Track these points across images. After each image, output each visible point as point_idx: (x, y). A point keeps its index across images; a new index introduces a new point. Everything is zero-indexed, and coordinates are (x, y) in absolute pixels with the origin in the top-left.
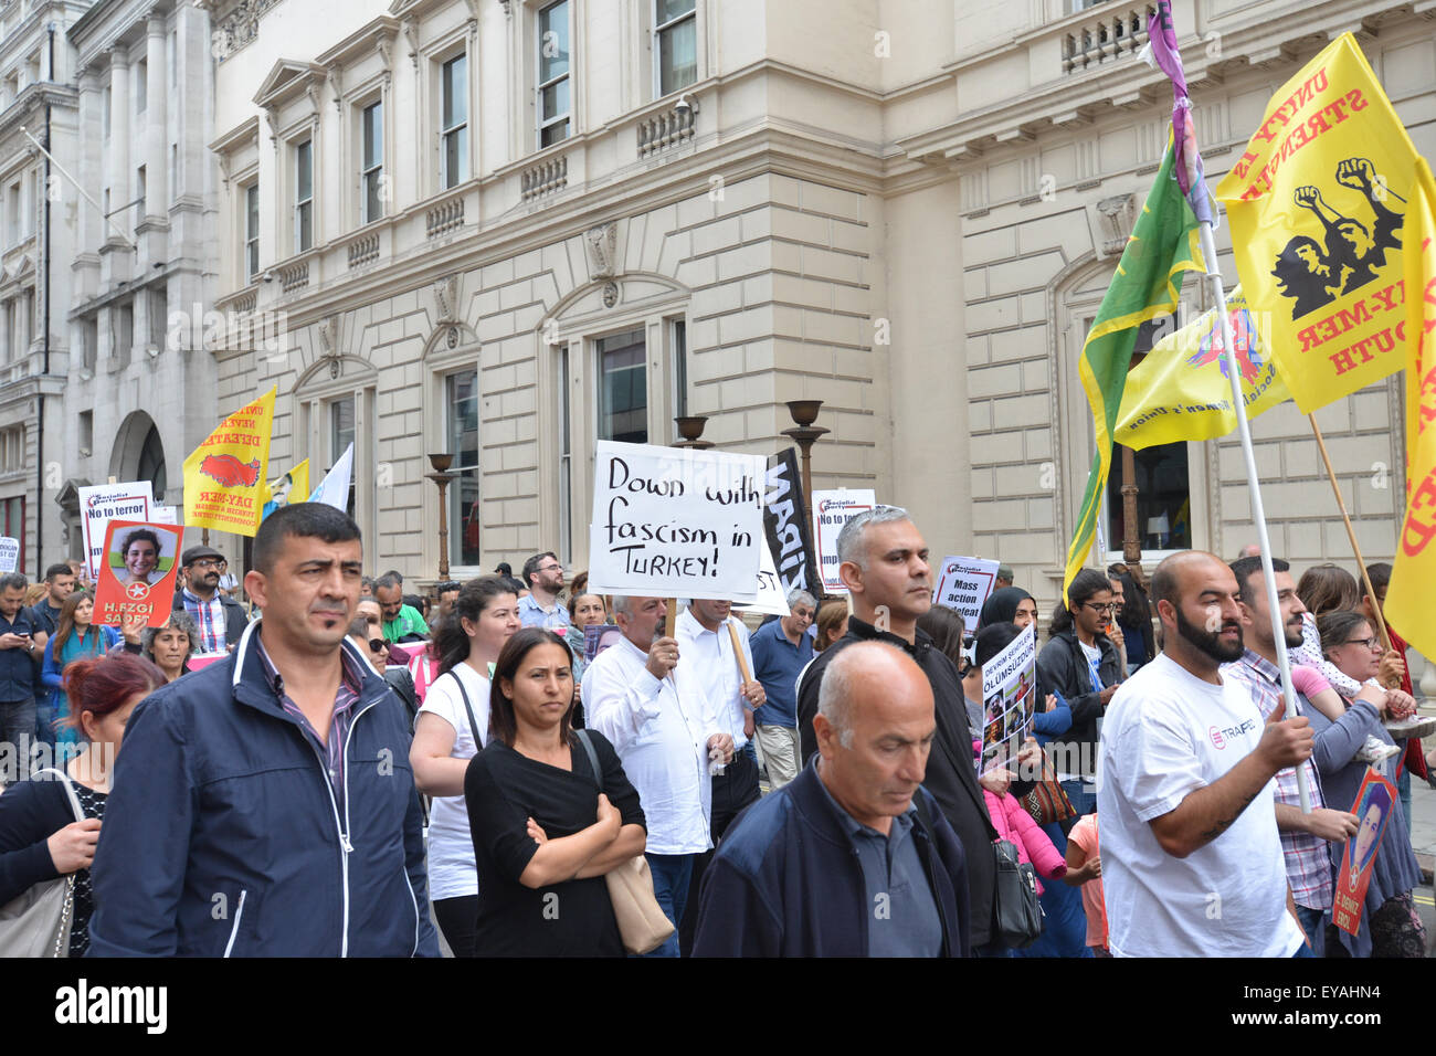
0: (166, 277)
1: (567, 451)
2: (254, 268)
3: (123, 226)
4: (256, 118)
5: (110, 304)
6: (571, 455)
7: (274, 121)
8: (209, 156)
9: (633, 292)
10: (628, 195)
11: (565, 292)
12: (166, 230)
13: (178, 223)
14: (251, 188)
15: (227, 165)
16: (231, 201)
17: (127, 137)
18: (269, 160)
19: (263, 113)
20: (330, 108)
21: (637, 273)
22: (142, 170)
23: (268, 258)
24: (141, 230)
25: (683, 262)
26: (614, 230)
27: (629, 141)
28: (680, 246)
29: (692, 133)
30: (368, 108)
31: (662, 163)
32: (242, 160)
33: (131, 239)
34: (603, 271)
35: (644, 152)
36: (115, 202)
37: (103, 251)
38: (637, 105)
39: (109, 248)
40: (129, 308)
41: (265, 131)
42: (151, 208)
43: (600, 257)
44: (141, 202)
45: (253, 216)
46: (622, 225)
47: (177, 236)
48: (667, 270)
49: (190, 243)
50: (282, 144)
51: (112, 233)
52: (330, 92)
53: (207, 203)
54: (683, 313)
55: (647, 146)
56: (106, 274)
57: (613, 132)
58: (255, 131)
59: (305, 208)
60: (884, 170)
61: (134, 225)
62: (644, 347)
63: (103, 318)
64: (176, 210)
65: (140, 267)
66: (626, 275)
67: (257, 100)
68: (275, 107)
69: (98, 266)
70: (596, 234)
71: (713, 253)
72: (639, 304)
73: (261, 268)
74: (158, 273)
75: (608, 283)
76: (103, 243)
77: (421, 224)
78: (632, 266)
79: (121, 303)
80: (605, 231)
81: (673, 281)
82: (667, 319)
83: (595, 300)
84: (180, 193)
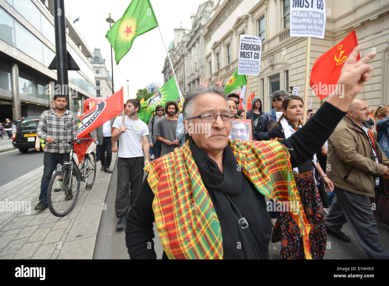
0: (199, 77)
1: (263, 96)
2: (211, 74)
3: (193, 71)
4: (211, 52)
5: (192, 82)
6: (264, 97)
7: (214, 51)
8: (205, 59)
9: (277, 67)
10: (277, 49)
11: (263, 69)
12: (199, 71)
13: (201, 70)
14: (210, 63)
15: (207, 60)
16: (208, 65)
17: (194, 59)
18: (213, 58)
19: (212, 50)
20: (222, 47)
21: (278, 63)
22: (196, 63)
23: (213, 72)
24: (196, 71)
25: (288, 59)
26: (274, 56)
27: (278, 39)
28: (289, 56)
29: (289, 36)
30: (228, 46)
31: (285, 41)
32: (209, 59)
33: (195, 73)
34: (271, 64)
35: (280, 41)
36: (192, 68)
37: (191, 75)
38: (279, 32)
39: (192, 75)
40: (195, 83)
41: (213, 53)
42: (197, 68)
43: (271, 61)
44: (196, 68)
45: (211, 67)
46: (275, 55)
47: (201, 71)
48: (285, 62)
49: (202, 72)
50: (215, 55)
51: (192, 72)
52: (222, 44)
53: (204, 66)
54: (288, 69)
55: (281, 39)
56: (192, 78)
57: (274, 38)
58: (211, 54)
59: (218, 64)
60: (334, 35)
61: (195, 71)
62: (279, 76)
63: (191, 84)
64: (200, 68)
65: (196, 77)
66: (276, 64)
67: (211, 49)
68: (214, 49)
69: (190, 77)
70: (270, 58)
71: (296, 56)
72: (278, 69)
73: (212, 74)
74: (198, 77)
75: (272, 66)
76: (191, 74)
77: (225, 70)
78: (277, 62)
79: (194, 82)
80: (272, 57)
81: (286, 63)
82: (284, 71)
83: (270, 70)
84: (201, 65)
